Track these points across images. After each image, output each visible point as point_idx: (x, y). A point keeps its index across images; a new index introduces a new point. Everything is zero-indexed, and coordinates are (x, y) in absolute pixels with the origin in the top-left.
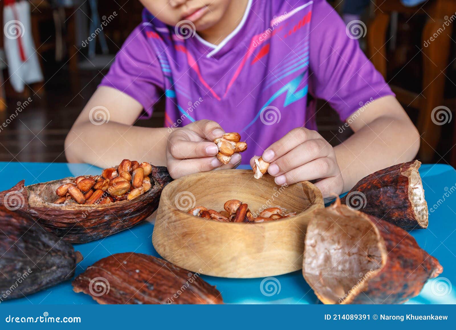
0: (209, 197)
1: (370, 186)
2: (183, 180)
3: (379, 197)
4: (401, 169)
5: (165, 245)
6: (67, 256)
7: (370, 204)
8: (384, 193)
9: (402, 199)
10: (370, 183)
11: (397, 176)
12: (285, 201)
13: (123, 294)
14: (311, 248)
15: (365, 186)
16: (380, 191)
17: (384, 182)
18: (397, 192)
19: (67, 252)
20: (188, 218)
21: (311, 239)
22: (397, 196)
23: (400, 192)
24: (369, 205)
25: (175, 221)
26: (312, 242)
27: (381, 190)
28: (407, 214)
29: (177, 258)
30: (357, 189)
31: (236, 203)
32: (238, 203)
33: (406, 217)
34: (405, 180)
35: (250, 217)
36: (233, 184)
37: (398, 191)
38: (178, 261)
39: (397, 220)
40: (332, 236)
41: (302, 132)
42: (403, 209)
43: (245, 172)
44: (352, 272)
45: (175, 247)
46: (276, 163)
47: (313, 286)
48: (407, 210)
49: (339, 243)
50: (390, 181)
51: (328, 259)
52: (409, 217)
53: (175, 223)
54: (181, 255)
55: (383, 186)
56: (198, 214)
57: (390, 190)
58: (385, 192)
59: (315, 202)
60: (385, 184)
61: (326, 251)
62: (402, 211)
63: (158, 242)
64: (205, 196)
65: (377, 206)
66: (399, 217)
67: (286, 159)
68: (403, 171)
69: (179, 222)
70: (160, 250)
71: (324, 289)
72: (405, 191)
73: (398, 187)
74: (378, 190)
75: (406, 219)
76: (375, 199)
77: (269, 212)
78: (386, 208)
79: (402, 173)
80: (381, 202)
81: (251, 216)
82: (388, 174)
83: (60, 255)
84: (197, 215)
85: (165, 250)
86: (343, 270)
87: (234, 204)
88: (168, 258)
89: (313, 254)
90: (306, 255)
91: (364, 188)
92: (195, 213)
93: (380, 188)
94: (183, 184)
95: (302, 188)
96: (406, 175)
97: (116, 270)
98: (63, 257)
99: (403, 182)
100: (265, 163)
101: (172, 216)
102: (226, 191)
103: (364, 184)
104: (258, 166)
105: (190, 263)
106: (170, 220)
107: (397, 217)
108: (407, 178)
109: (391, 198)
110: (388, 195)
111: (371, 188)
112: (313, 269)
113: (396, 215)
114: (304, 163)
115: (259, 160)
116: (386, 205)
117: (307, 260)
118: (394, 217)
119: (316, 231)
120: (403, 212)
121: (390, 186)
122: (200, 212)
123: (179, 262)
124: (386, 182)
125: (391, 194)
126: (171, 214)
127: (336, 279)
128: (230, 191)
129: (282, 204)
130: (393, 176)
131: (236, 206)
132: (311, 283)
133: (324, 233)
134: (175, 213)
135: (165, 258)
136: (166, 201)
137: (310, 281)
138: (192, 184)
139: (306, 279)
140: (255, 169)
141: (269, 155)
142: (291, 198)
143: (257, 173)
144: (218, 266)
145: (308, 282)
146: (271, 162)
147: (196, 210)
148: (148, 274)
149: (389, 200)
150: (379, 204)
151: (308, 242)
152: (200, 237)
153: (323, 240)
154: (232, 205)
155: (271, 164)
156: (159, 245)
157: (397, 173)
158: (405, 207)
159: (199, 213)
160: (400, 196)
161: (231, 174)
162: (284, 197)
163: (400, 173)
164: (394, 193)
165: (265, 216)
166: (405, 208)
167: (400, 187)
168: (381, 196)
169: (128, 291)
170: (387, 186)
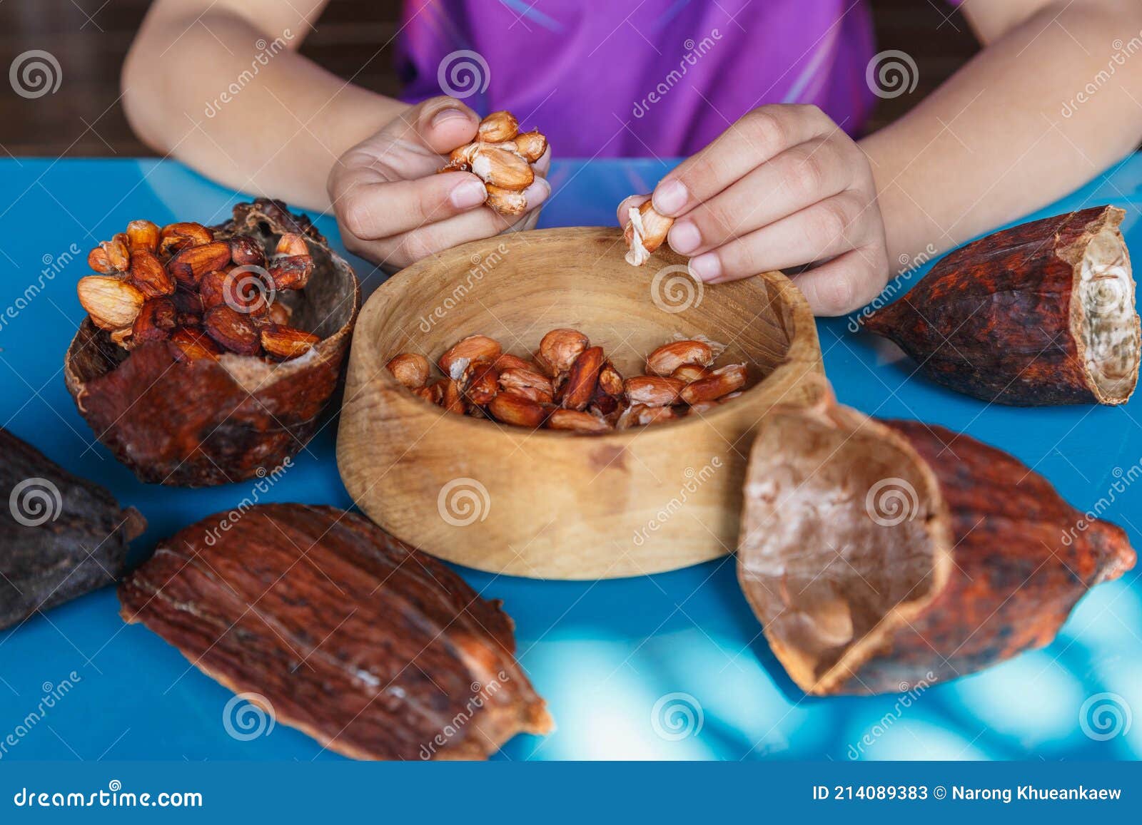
0: (505, 308)
1: (966, 282)
2: (424, 271)
3: (989, 320)
4: (1058, 237)
5: (366, 477)
6: (98, 530)
7: (961, 337)
8: (1003, 310)
9: (1053, 328)
10: (966, 273)
11: (1045, 258)
12: (723, 319)
13: (247, 637)
14: (762, 504)
15: (952, 282)
16: (990, 302)
17: (1004, 275)
18: (1039, 309)
19: (97, 519)
20: (419, 415)
21: (762, 479)
22: (1038, 321)
23: (1048, 310)
24: (960, 340)
25: (387, 419)
26: (767, 488)
27: (996, 298)
28: (1063, 371)
29: (396, 516)
30: (931, 287)
31: (571, 344)
32: (578, 342)
33: (1060, 381)
34: (1063, 273)
35: (609, 383)
36: (573, 269)
37: (1041, 306)
38: (398, 524)
39: (1035, 385)
40: (824, 468)
41: (771, 126)
42: (1054, 358)
43: (606, 237)
44: (881, 562)
45: (390, 487)
46: (693, 221)
47: (762, 611)
48: (1063, 362)
49: (844, 485)
50: (1023, 273)
51: (811, 529)
52: (1069, 381)
53: (388, 424)
54: (405, 511)
55: (1001, 290)
56: (463, 375)
57: (1019, 302)
58: (1006, 307)
59: (789, 354)
60: (1007, 284)
61: (807, 509)
62: (1050, 364)
63: (347, 463)
64: (494, 304)
65: (984, 346)
66: (1041, 379)
67: (721, 211)
68: (1060, 245)
69: (396, 422)
70: (353, 487)
71: (792, 619)
72: (1062, 308)
73: (1043, 294)
74: (985, 299)
75: (1060, 386)
76: (976, 323)
77: (673, 356)
78: (1005, 353)
79: (1059, 252)
80: (991, 334)
81: (614, 380)
82: (1019, 251)
83: (78, 530)
84: (461, 380)
85: (364, 490)
86: (854, 559)
87: (565, 345)
88: (373, 512)
89: (767, 521)
90: (748, 522)
91: (949, 287)
92: (455, 369)
93: (992, 293)
94: (424, 281)
95: (766, 294)
96: (1068, 259)
97: (229, 567)
98: (86, 534)
99: (1056, 281)
100: (658, 218)
101: (379, 404)
102: (555, 289)
103: (950, 274)
104: (638, 230)
105: (431, 534)
106: (374, 413)
107: (1035, 379)
108: (1069, 268)
109: (1019, 324)
110: (1012, 314)
111: (969, 290)
112: (767, 559)
113: (1032, 372)
114: (773, 220)
115: (642, 208)
116: (1007, 345)
117: (752, 537)
118: (1026, 378)
119: (778, 459)
120: (1053, 367)
121: (1022, 289)
122: (467, 370)
123: (400, 527)
124: (1011, 277)
125: (1020, 313)
126: (376, 397)
127: (833, 583)
128: (566, 289)
129: (713, 327)
130: (1033, 259)
131: (570, 352)
132: (757, 603)
133: (799, 462)
134: (386, 396)
135: (366, 510)
136: (366, 354)
137: (756, 596)
138: (452, 278)
139: (745, 588)
140: (629, 236)
141: (670, 195)
142: (738, 313)
143: (634, 250)
144: (503, 547)
145: (750, 600)
146: (676, 215)
147: (459, 362)
148: (312, 583)
149: (1014, 331)
150: (987, 339)
151: (755, 490)
152: (451, 469)
153: (797, 479)
154: (560, 346)
155: (677, 220)
156: (350, 474)
157: (1045, 251)
158: (1058, 352)
159: (465, 374)
160: (1048, 321)
161: (566, 244)
162: (720, 310)
163: (1054, 250)
164: (1031, 311)
165: (662, 367)
166: (1059, 356)
167: (1047, 295)
168: (994, 317)
169: (258, 628)
170: (1011, 289)
